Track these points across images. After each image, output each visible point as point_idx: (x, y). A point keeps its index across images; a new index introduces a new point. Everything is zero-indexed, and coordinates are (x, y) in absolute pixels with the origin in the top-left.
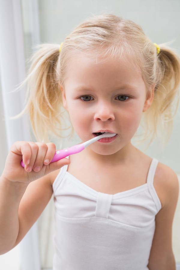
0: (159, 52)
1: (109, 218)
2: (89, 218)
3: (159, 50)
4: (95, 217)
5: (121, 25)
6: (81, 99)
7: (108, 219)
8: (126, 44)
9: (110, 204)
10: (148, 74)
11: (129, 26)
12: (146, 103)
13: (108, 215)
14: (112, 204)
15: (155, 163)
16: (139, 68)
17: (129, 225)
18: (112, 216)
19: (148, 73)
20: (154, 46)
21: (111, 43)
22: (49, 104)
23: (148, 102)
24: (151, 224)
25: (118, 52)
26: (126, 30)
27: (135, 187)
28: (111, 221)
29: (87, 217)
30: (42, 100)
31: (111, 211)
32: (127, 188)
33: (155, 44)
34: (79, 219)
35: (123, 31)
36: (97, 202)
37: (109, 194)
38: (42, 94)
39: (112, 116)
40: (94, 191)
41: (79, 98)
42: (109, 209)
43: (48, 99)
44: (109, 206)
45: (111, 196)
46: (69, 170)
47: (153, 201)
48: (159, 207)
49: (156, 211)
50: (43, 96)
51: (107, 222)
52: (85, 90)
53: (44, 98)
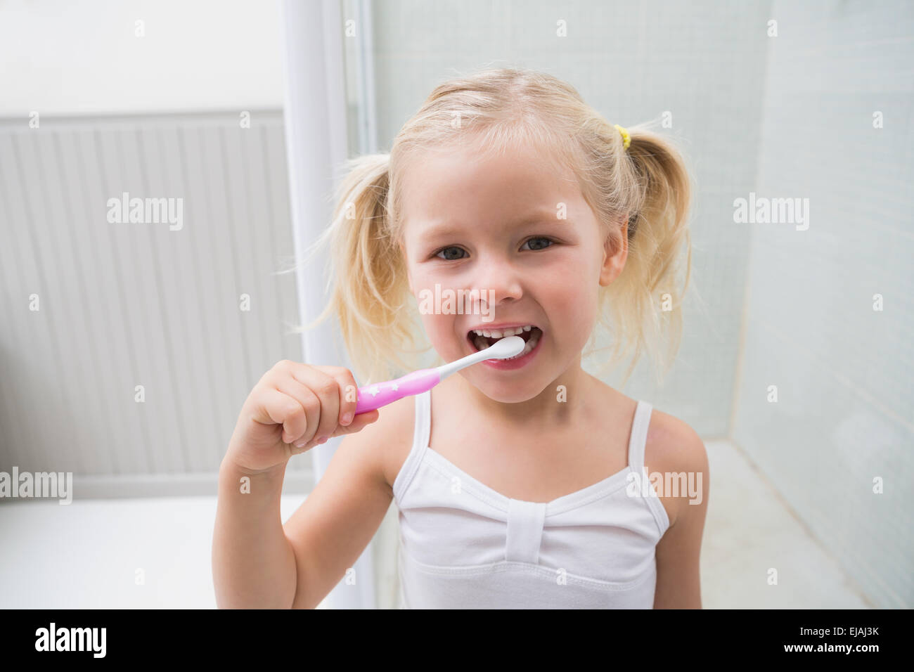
0: (627, 144)
1: (540, 563)
2: (491, 566)
3: (628, 140)
4: (505, 562)
5: (522, 82)
6: (440, 259)
7: (537, 566)
8: (531, 119)
9: (542, 528)
10: (599, 189)
11: (540, 82)
12: (607, 262)
13: (538, 555)
14: (547, 528)
15: (644, 412)
16: (573, 173)
17: (593, 577)
18: (548, 558)
19: (599, 186)
20: (615, 130)
21: (493, 119)
22: (376, 294)
23: (615, 261)
24: (647, 568)
25: (513, 136)
26: (534, 90)
27: (601, 480)
28: (547, 571)
29: (485, 563)
30: (360, 285)
31: (546, 546)
32: (582, 485)
33: (617, 127)
34: (465, 568)
35: (527, 92)
36: (508, 524)
37: (537, 502)
38: (359, 276)
39: (516, 291)
40: (498, 495)
41: (433, 256)
42: (538, 540)
43: (373, 280)
44: (539, 532)
45: (542, 506)
46: (433, 444)
47: (648, 509)
48: (665, 524)
49: (657, 535)
50: (362, 277)
51: (536, 573)
52: (444, 234)
53: (365, 282)
